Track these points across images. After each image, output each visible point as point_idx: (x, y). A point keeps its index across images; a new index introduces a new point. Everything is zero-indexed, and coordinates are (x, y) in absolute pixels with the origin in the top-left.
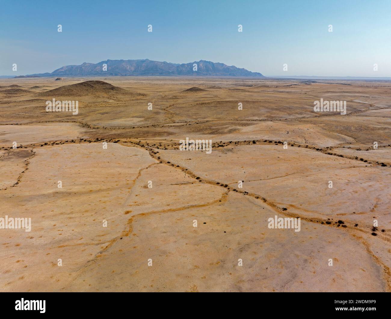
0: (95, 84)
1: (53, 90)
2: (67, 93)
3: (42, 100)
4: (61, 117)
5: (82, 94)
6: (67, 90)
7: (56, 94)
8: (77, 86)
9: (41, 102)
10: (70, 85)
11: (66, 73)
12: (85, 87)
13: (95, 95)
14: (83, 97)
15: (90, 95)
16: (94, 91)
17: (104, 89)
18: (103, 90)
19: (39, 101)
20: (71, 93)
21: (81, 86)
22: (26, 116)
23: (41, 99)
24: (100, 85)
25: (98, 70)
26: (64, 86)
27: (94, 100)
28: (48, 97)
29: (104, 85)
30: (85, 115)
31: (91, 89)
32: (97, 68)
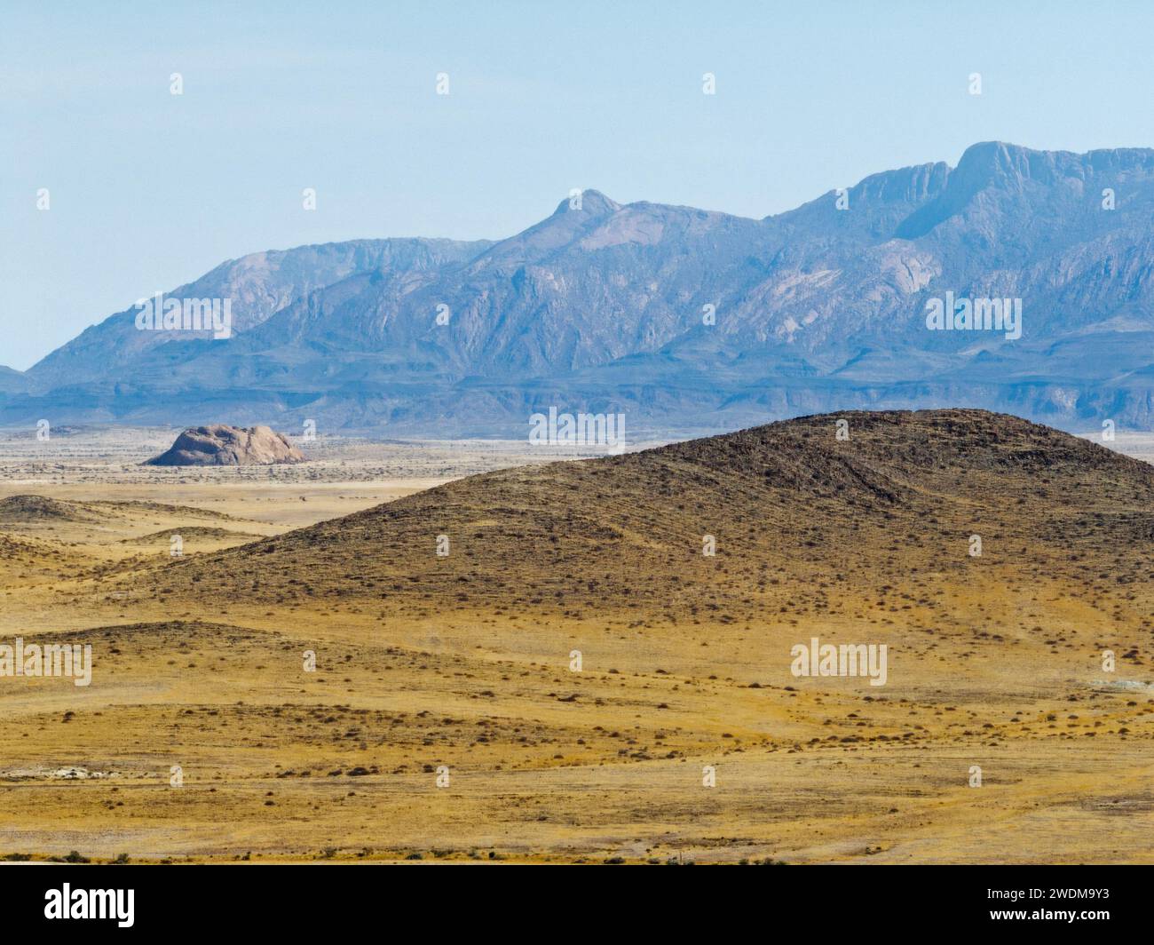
0: (919, 457)
1: (346, 522)
2: (529, 571)
3: (239, 636)
4: (572, 822)
5: (745, 588)
6: (530, 525)
7: (390, 571)
8: (665, 473)
9: (232, 656)
10: (570, 468)
11: (264, 370)
12: (773, 493)
13: (926, 613)
14: (757, 628)
15: (852, 603)
16: (911, 556)
17: (1057, 532)
18: (1040, 548)
19: (206, 652)
20: (597, 572)
21: (730, 479)
22: (128, 793)
23: (218, 630)
24: (989, 477)
25: (791, 325)
26: (486, 481)
27: (936, 672)
28: (283, 612)
29: (1058, 478)
30: (871, 809)
31: (869, 524)
32: (786, 285)
